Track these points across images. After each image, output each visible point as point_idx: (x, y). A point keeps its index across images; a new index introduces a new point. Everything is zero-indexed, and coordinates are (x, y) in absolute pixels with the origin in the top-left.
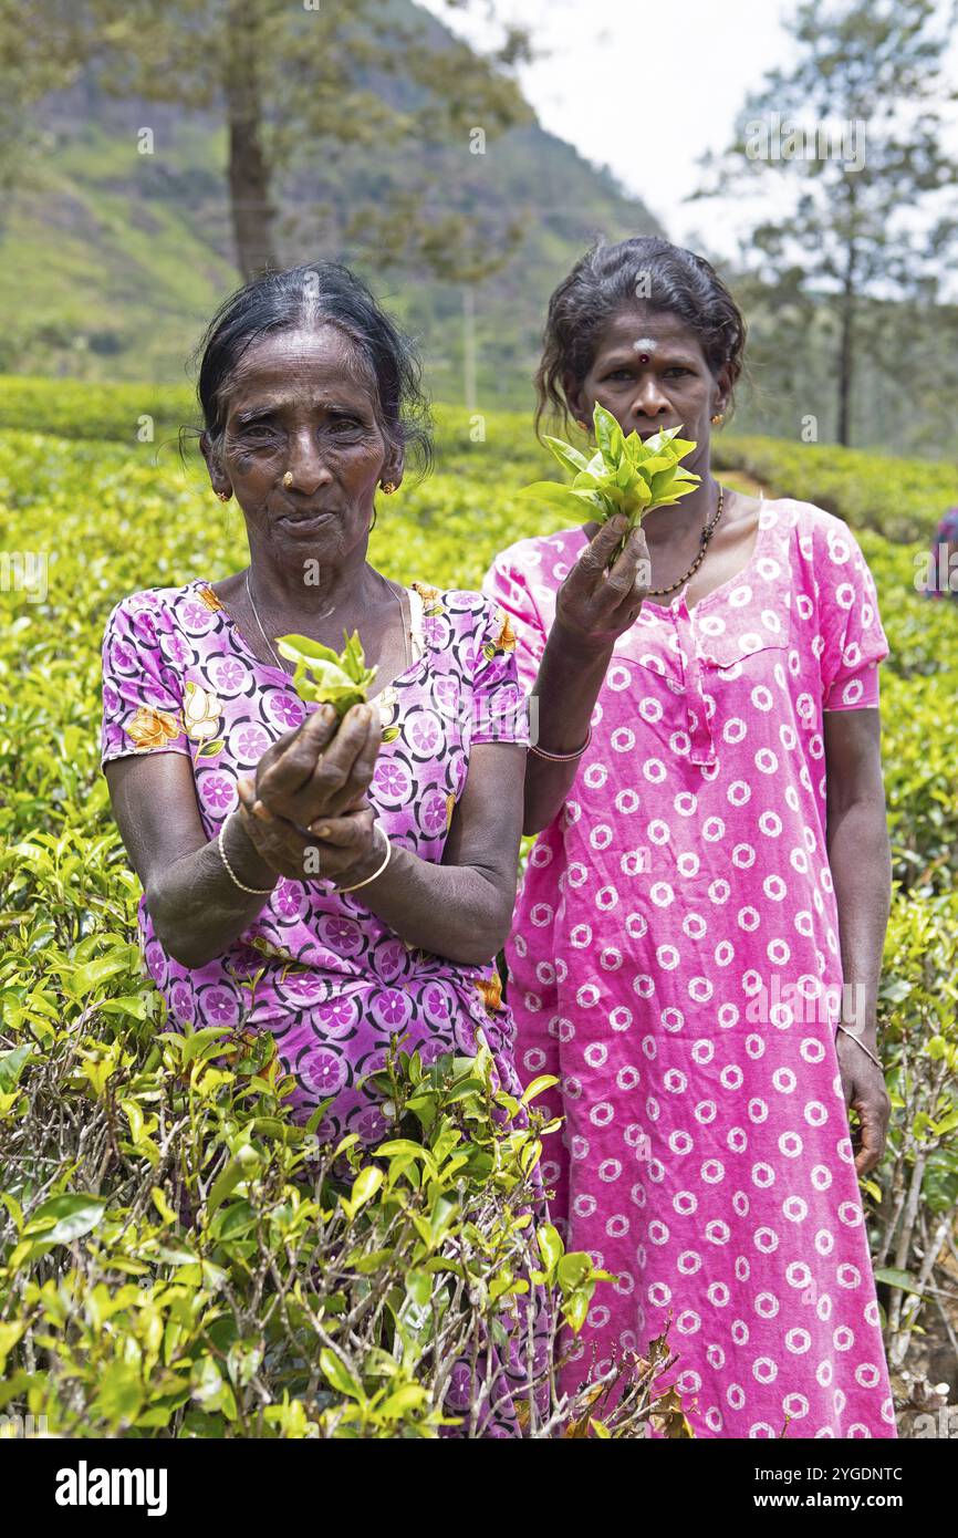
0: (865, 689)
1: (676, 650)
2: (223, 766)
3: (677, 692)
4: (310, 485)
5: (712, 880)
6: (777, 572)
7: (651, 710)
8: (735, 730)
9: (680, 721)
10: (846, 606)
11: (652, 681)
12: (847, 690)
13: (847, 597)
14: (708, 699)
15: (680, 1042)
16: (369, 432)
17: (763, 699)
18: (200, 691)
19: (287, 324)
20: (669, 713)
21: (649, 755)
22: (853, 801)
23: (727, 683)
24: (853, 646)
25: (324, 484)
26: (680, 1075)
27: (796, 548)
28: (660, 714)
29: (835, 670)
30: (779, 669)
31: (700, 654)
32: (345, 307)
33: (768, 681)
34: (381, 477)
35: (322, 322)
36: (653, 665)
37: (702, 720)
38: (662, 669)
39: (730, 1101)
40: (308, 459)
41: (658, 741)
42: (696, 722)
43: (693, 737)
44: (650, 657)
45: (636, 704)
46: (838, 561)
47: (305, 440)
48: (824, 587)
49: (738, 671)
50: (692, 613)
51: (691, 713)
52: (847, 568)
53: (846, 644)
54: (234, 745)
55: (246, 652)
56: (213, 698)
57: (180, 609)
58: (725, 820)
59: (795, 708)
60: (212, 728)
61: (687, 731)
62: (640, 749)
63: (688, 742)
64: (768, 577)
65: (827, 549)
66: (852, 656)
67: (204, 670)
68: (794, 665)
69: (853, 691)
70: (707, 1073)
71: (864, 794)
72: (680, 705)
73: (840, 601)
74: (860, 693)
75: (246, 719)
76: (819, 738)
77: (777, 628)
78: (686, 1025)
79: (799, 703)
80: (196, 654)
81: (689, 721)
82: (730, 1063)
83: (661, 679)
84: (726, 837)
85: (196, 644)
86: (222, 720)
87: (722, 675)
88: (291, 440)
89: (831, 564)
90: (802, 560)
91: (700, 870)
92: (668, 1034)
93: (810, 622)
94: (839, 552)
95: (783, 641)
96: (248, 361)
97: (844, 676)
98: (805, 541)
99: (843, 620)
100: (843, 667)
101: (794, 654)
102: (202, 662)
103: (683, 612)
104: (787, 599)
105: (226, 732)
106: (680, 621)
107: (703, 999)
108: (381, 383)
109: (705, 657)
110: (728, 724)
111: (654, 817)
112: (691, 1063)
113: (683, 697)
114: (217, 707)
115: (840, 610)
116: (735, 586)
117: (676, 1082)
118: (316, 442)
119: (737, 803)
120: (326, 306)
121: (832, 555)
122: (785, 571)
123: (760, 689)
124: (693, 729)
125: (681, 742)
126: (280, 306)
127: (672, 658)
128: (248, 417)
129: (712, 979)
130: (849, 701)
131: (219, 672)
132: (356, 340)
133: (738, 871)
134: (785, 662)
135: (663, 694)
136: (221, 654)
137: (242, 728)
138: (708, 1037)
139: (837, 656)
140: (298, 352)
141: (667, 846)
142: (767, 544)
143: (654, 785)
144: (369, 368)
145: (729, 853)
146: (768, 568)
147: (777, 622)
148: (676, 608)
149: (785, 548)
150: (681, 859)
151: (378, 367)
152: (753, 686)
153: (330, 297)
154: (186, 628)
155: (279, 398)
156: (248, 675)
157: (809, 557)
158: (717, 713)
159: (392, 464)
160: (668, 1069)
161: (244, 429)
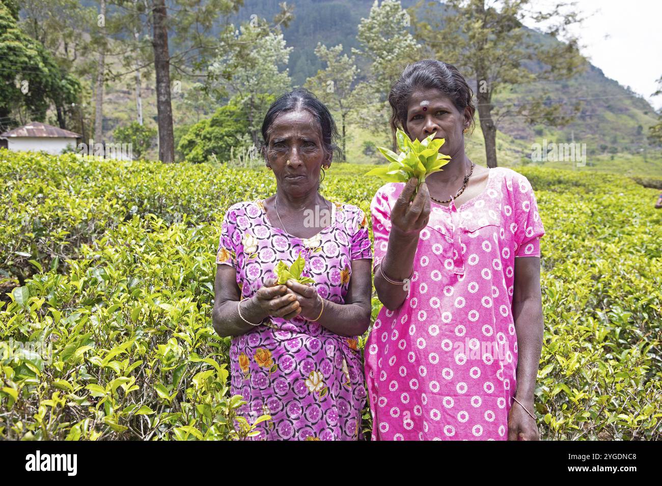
0: (535, 248)
1: (451, 224)
2: (256, 262)
3: (450, 242)
4: (295, 165)
5: (457, 325)
6: (496, 195)
7: (437, 249)
8: (473, 259)
9: (450, 254)
10: (527, 210)
11: (439, 236)
12: (527, 248)
13: (527, 206)
14: (463, 245)
15: (438, 396)
16: (318, 147)
17: (487, 246)
18: (251, 237)
19: (291, 109)
20: (445, 251)
21: (434, 268)
22: (526, 297)
23: (472, 239)
24: (530, 228)
25: (300, 165)
26: (438, 412)
27: (505, 186)
28: (441, 251)
29: (522, 238)
30: (495, 234)
31: (461, 226)
32: (312, 104)
33: (490, 239)
34: (323, 163)
35: (303, 109)
36: (440, 229)
37: (459, 254)
38: (444, 231)
39: (462, 428)
40: (294, 157)
41: (439, 262)
42: (457, 255)
43: (455, 262)
44: (439, 226)
45: (431, 246)
46: (523, 191)
47: (295, 150)
48: (517, 202)
49: (477, 234)
50: (458, 210)
51: (455, 251)
52: (526, 194)
53: (527, 227)
54: (261, 255)
55: (268, 224)
56: (255, 239)
57: (248, 208)
58: (466, 299)
59: (501, 254)
60: (254, 249)
61: (452, 259)
62: (431, 265)
63: (453, 264)
64: (492, 197)
65: (518, 186)
66: (530, 233)
67: (253, 230)
68: (502, 235)
69: (530, 249)
70: (449, 412)
71: (532, 294)
72: (450, 247)
73: (524, 208)
74: (532, 250)
75: (266, 247)
76: (511, 268)
77: (495, 218)
78: (440, 389)
79: (503, 252)
80: (251, 224)
81: (454, 254)
82: (462, 410)
83: (443, 235)
84: (466, 307)
85: (252, 221)
86: (258, 247)
87: (469, 235)
88: (290, 150)
89: (520, 193)
90: (508, 191)
91: (452, 320)
92: (433, 393)
93: (510, 217)
94: (523, 187)
95: (498, 224)
96: (277, 122)
97: (526, 241)
98: (509, 183)
99: (525, 216)
100: (525, 237)
101: (502, 230)
102: (253, 227)
103: (454, 209)
104: (500, 206)
105: (259, 251)
106: (453, 213)
107: (449, 378)
108: (323, 131)
109: (463, 227)
110: (470, 257)
111: (433, 296)
112: (443, 406)
113: (452, 244)
114: (256, 242)
115: (524, 212)
116: (478, 200)
117: (435, 415)
118: (298, 151)
119: (472, 291)
120: (305, 103)
121: (520, 189)
122: (500, 195)
123: (486, 242)
124: (455, 258)
125: (450, 264)
126: (289, 104)
127: (448, 227)
128: (276, 141)
129: (453, 370)
130: (527, 252)
131: (258, 230)
132: (314, 115)
133: (470, 322)
134: (498, 233)
135: (443, 242)
136: (260, 225)
137: (265, 250)
138: (450, 396)
139: (523, 232)
140: (294, 119)
141: (438, 309)
142: (492, 184)
143: (435, 282)
144: (318, 125)
145: (467, 314)
146: (492, 193)
147: (495, 215)
148: (451, 207)
149: (499, 186)
150: (444, 315)
151: (322, 125)
152: (483, 240)
153: (307, 100)
154: (249, 215)
155: (286, 135)
156: (268, 231)
157: (511, 189)
158: (467, 252)
159: (327, 159)
160: (432, 409)
161: (274, 145)
